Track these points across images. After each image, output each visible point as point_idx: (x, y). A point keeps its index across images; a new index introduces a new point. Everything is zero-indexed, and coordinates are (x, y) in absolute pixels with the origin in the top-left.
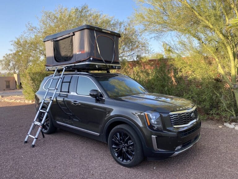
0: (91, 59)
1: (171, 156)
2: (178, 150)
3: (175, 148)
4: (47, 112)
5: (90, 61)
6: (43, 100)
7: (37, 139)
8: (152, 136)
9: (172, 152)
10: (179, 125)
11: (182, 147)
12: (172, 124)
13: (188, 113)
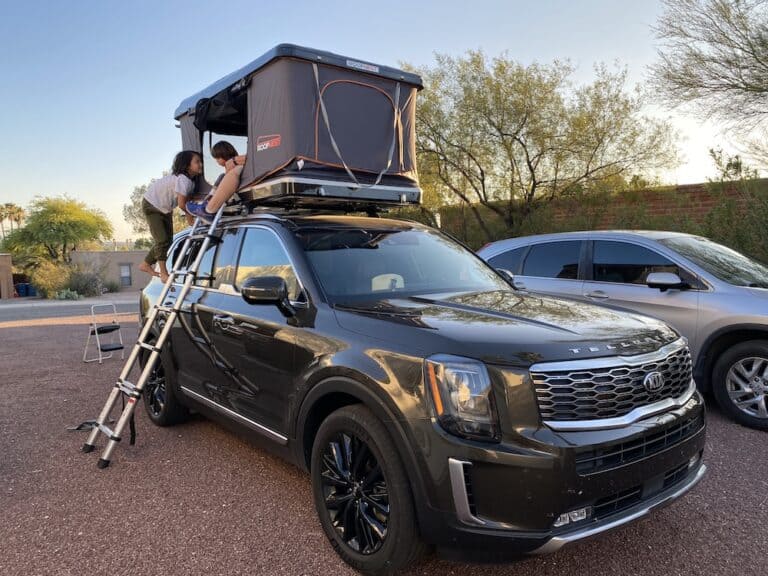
0: (300, 164)
1: (536, 552)
2: (572, 527)
3: (554, 520)
4: (156, 350)
5: (296, 172)
6: (156, 310)
7: (118, 440)
8: (451, 460)
9: (540, 536)
10: (574, 417)
11: (593, 516)
12: (543, 414)
13: (625, 372)
